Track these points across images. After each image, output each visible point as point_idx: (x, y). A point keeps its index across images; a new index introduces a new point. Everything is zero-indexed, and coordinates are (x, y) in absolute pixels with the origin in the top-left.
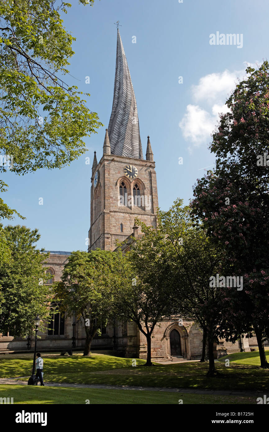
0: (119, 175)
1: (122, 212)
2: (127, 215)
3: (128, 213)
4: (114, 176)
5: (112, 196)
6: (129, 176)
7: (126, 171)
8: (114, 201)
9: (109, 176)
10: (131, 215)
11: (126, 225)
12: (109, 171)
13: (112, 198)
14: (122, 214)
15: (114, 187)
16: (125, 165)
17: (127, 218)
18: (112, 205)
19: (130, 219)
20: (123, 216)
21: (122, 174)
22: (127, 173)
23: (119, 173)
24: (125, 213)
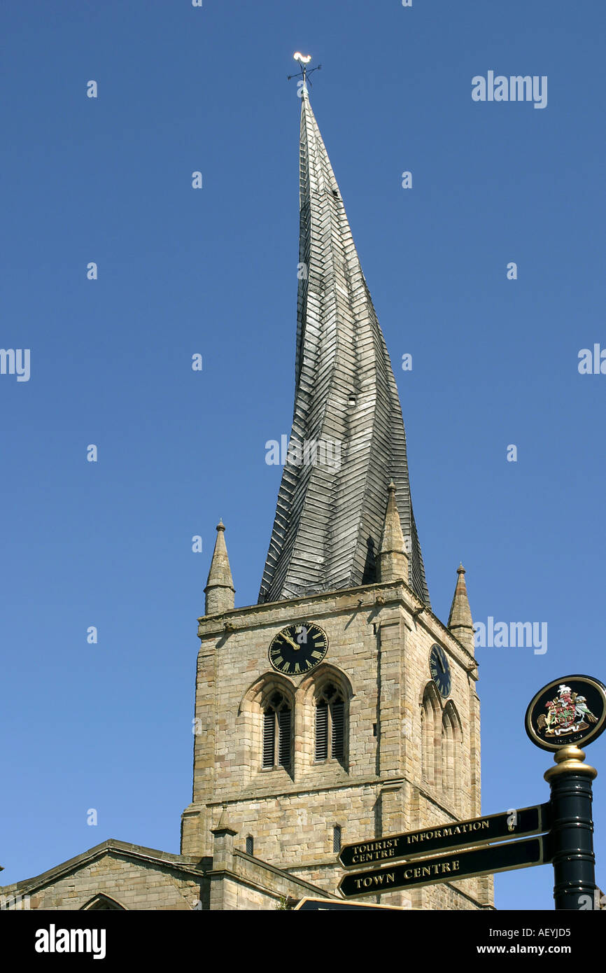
0: (249, 674)
1: (252, 799)
2: (272, 804)
3: (275, 797)
4: (234, 682)
5: (221, 753)
6: (287, 665)
7: (278, 651)
8: (228, 769)
9: (210, 690)
10: (287, 801)
11: (265, 837)
12: (213, 674)
13: (220, 759)
14: (253, 806)
15: (231, 721)
16: (278, 630)
17: (269, 815)
18: (221, 781)
19: (280, 814)
20: (257, 811)
21: (266, 666)
22: (280, 660)
23: (253, 665)
24: (264, 798)
